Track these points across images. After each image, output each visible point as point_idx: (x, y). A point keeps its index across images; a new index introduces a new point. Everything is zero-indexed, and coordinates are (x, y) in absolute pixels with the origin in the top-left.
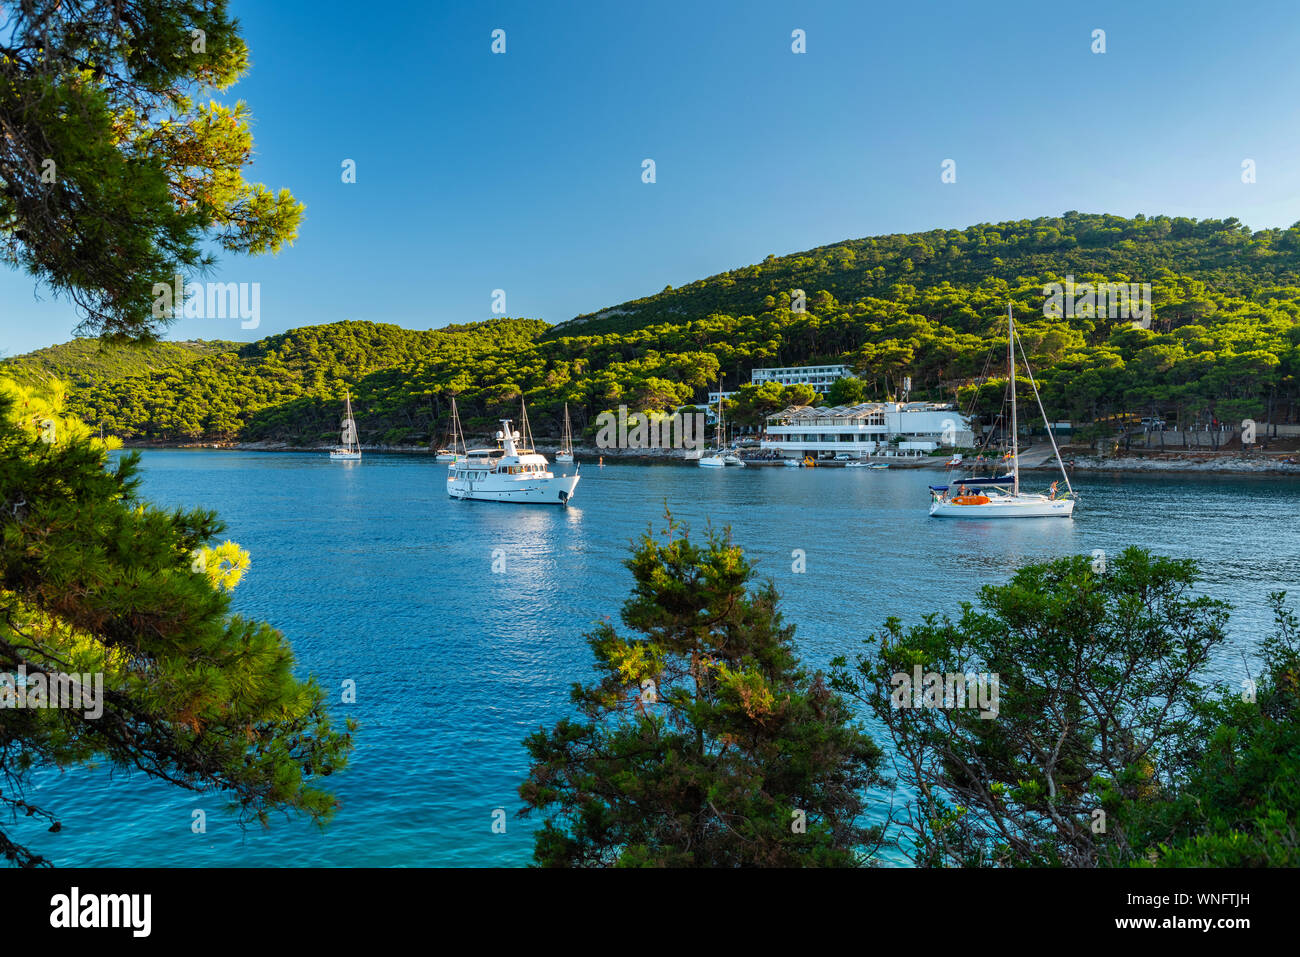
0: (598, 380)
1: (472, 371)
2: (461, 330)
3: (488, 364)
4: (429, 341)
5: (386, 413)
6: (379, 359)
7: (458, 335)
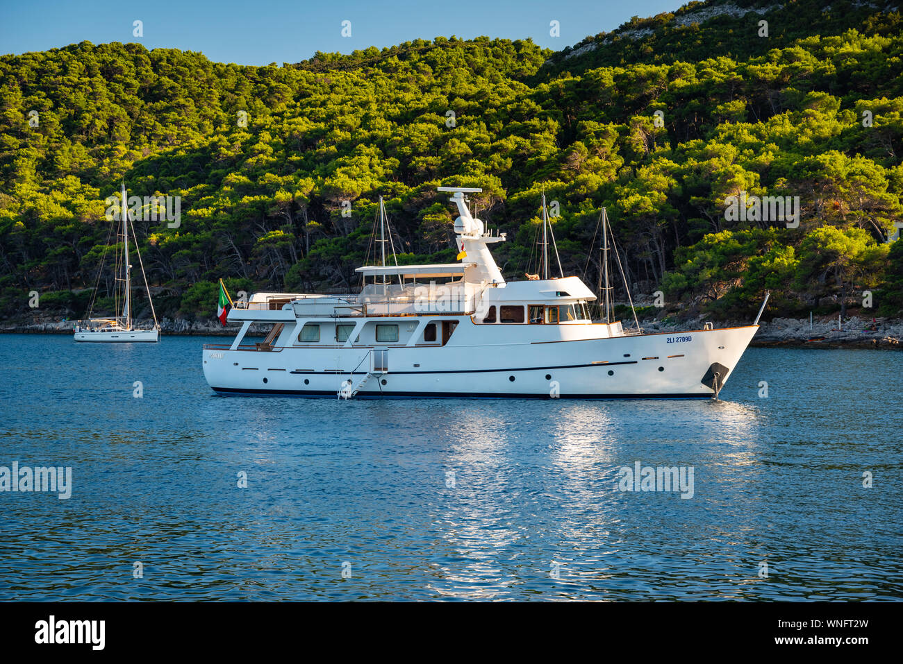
0: (692, 163)
1: (386, 149)
2: (343, 64)
3: (422, 132)
4: (272, 90)
5: (187, 245)
6: (160, 130)
7: (337, 77)
